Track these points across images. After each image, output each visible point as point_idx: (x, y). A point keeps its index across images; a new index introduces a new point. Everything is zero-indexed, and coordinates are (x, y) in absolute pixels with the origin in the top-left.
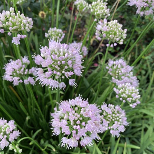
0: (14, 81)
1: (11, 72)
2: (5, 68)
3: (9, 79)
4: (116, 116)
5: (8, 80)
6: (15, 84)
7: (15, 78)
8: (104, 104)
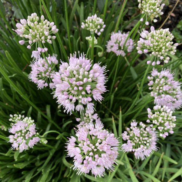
1: (36, 74)
3: (34, 80)
4: (144, 139)
8: (134, 122)
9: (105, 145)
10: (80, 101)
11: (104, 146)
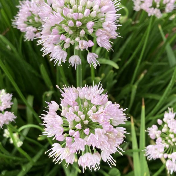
0: (28, 33)
1: (26, 16)
2: (20, 7)
3: (20, 27)
5: (18, 29)
6: (27, 38)
7: (30, 28)
8: (170, 112)
9: (102, 114)
10: (76, 48)
11: (100, 115)
